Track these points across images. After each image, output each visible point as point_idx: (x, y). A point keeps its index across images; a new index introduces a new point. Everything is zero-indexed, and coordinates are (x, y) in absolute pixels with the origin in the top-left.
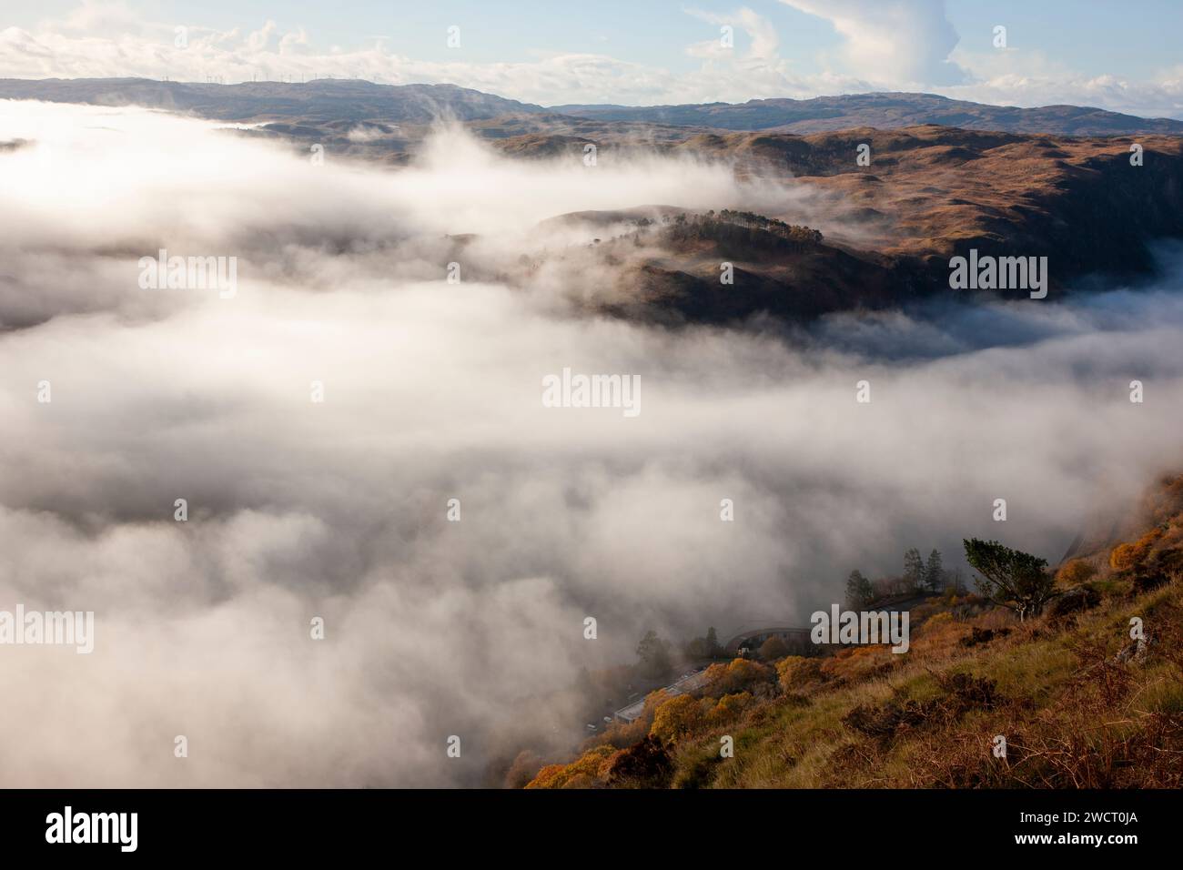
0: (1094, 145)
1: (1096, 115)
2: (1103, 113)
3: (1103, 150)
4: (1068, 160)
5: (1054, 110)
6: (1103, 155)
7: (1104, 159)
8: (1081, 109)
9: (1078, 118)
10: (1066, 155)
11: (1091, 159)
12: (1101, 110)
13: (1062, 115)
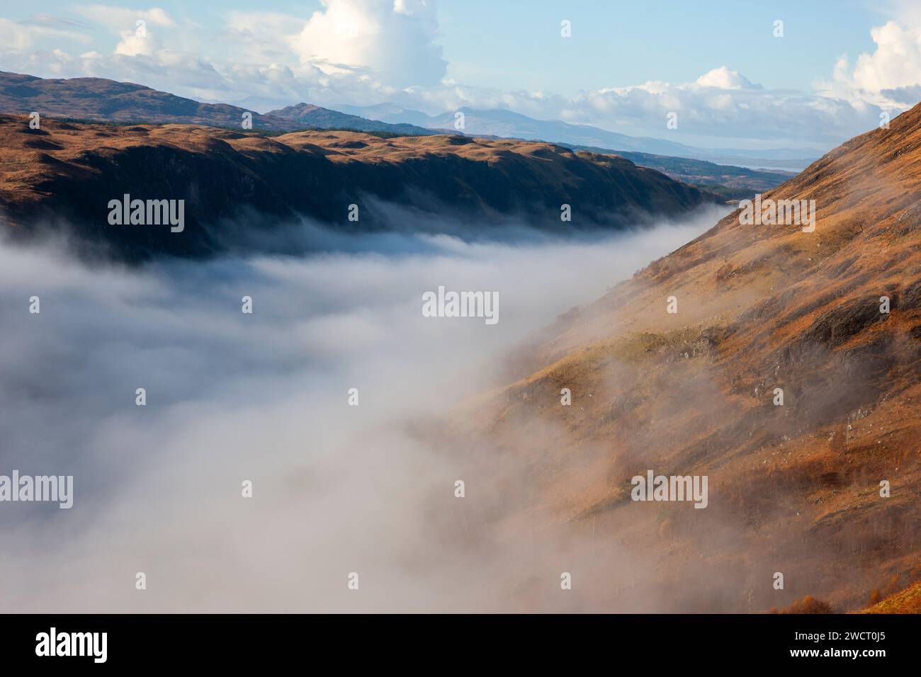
0: (97, 134)
1: (141, 95)
2: (149, 93)
3: (107, 142)
4: (57, 154)
5: (86, 84)
6: (105, 148)
7: (105, 154)
8: (122, 85)
9: (118, 96)
10: (57, 146)
11: (88, 152)
12: (147, 88)
13: (97, 92)
